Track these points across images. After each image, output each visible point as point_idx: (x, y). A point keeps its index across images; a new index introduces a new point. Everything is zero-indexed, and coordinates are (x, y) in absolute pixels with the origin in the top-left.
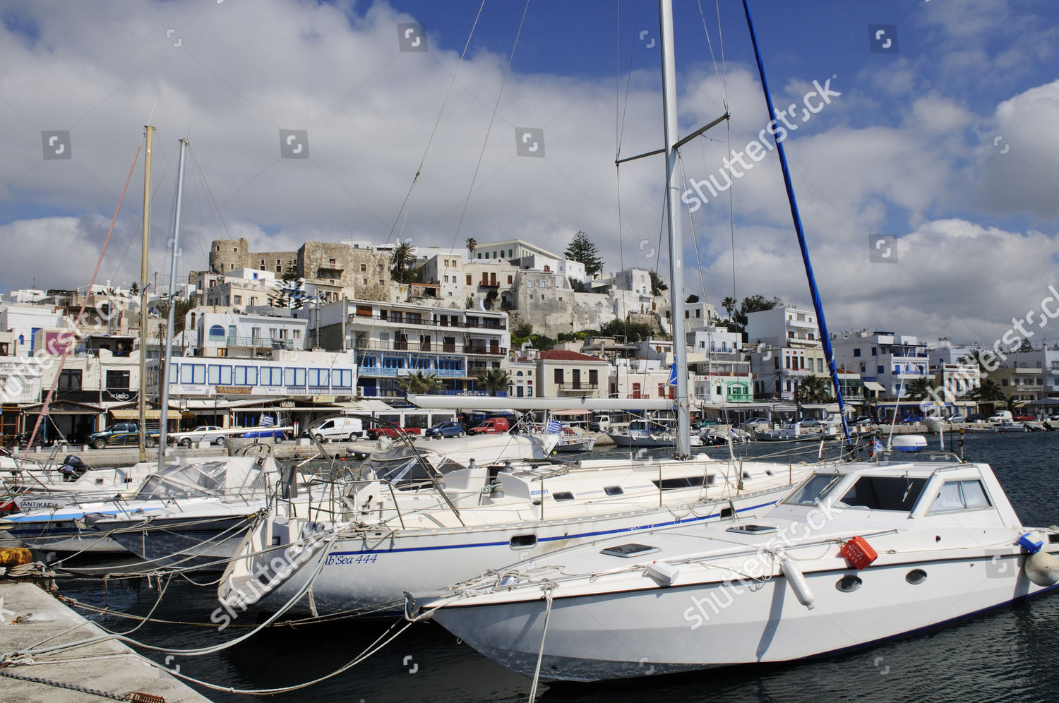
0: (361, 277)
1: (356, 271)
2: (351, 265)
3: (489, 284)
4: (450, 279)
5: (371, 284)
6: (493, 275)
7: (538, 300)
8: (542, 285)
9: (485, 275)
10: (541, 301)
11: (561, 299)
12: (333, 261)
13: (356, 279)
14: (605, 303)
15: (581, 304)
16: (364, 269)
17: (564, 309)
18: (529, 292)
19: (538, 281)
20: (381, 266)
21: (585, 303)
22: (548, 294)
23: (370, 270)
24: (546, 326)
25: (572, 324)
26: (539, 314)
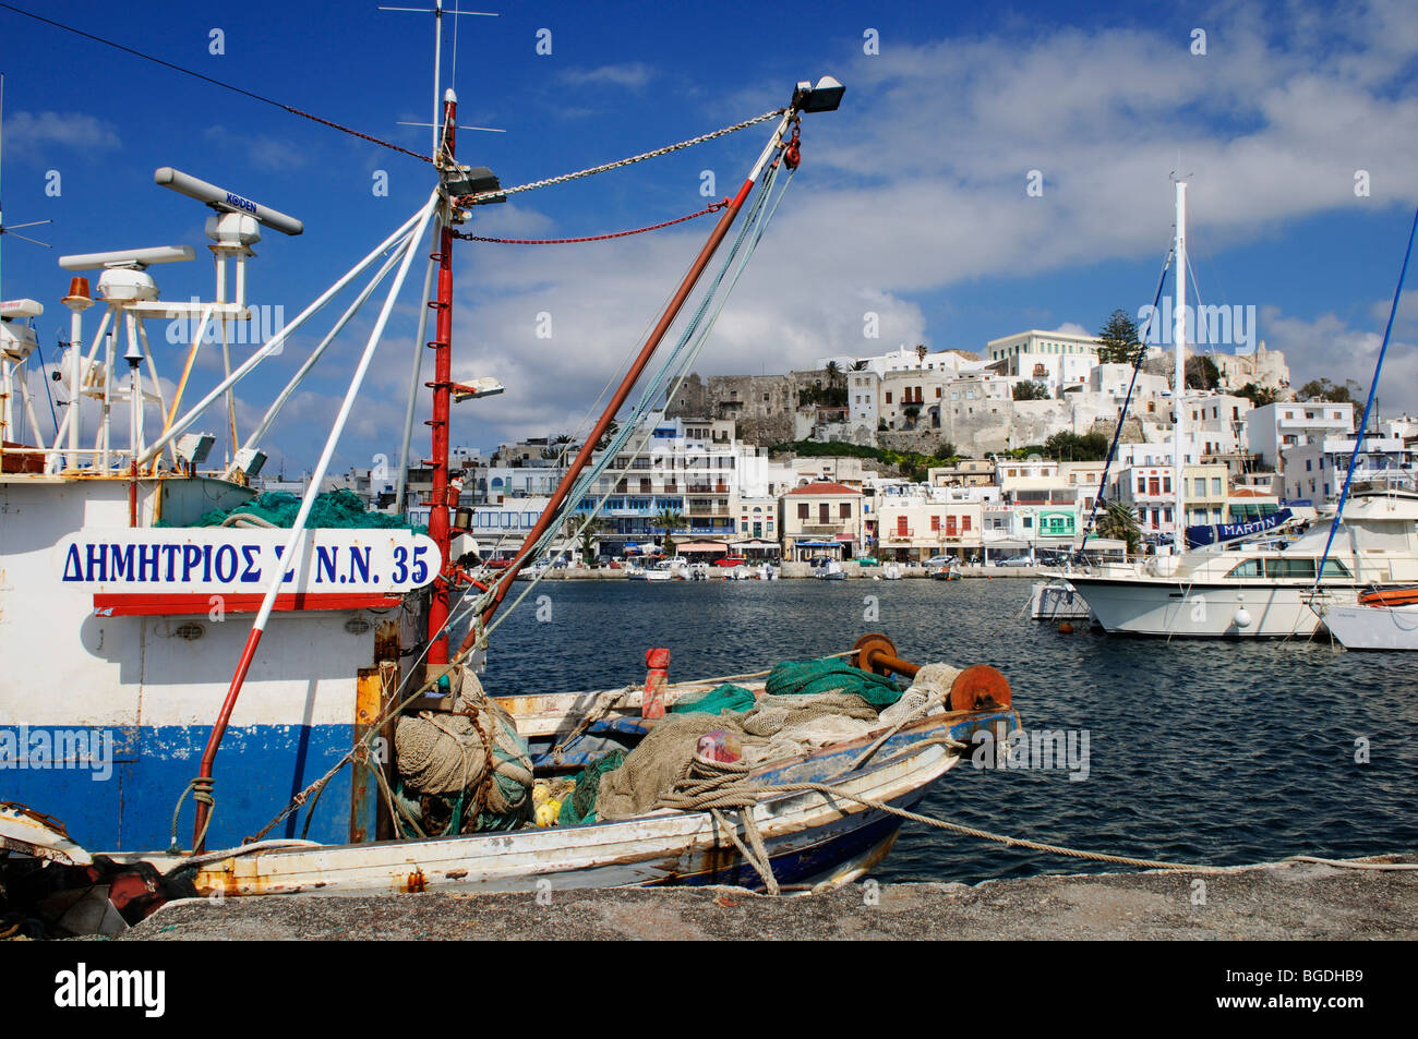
0: (763, 407)
1: (759, 402)
2: (753, 395)
3: (914, 400)
4: (863, 399)
5: (775, 412)
6: (918, 390)
7: (965, 414)
8: (970, 396)
9: (908, 390)
10: (968, 416)
11: (994, 410)
12: (734, 393)
13: (759, 409)
14: (1058, 410)
15: (1023, 414)
16: (767, 399)
17: (1000, 423)
18: (953, 406)
19: (964, 392)
20: (786, 393)
21: (1028, 413)
22: (977, 407)
23: (774, 399)
24: (972, 444)
25: (1008, 440)
26: (966, 431)
